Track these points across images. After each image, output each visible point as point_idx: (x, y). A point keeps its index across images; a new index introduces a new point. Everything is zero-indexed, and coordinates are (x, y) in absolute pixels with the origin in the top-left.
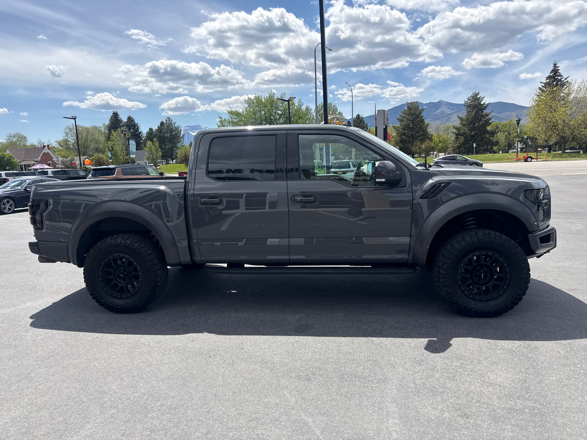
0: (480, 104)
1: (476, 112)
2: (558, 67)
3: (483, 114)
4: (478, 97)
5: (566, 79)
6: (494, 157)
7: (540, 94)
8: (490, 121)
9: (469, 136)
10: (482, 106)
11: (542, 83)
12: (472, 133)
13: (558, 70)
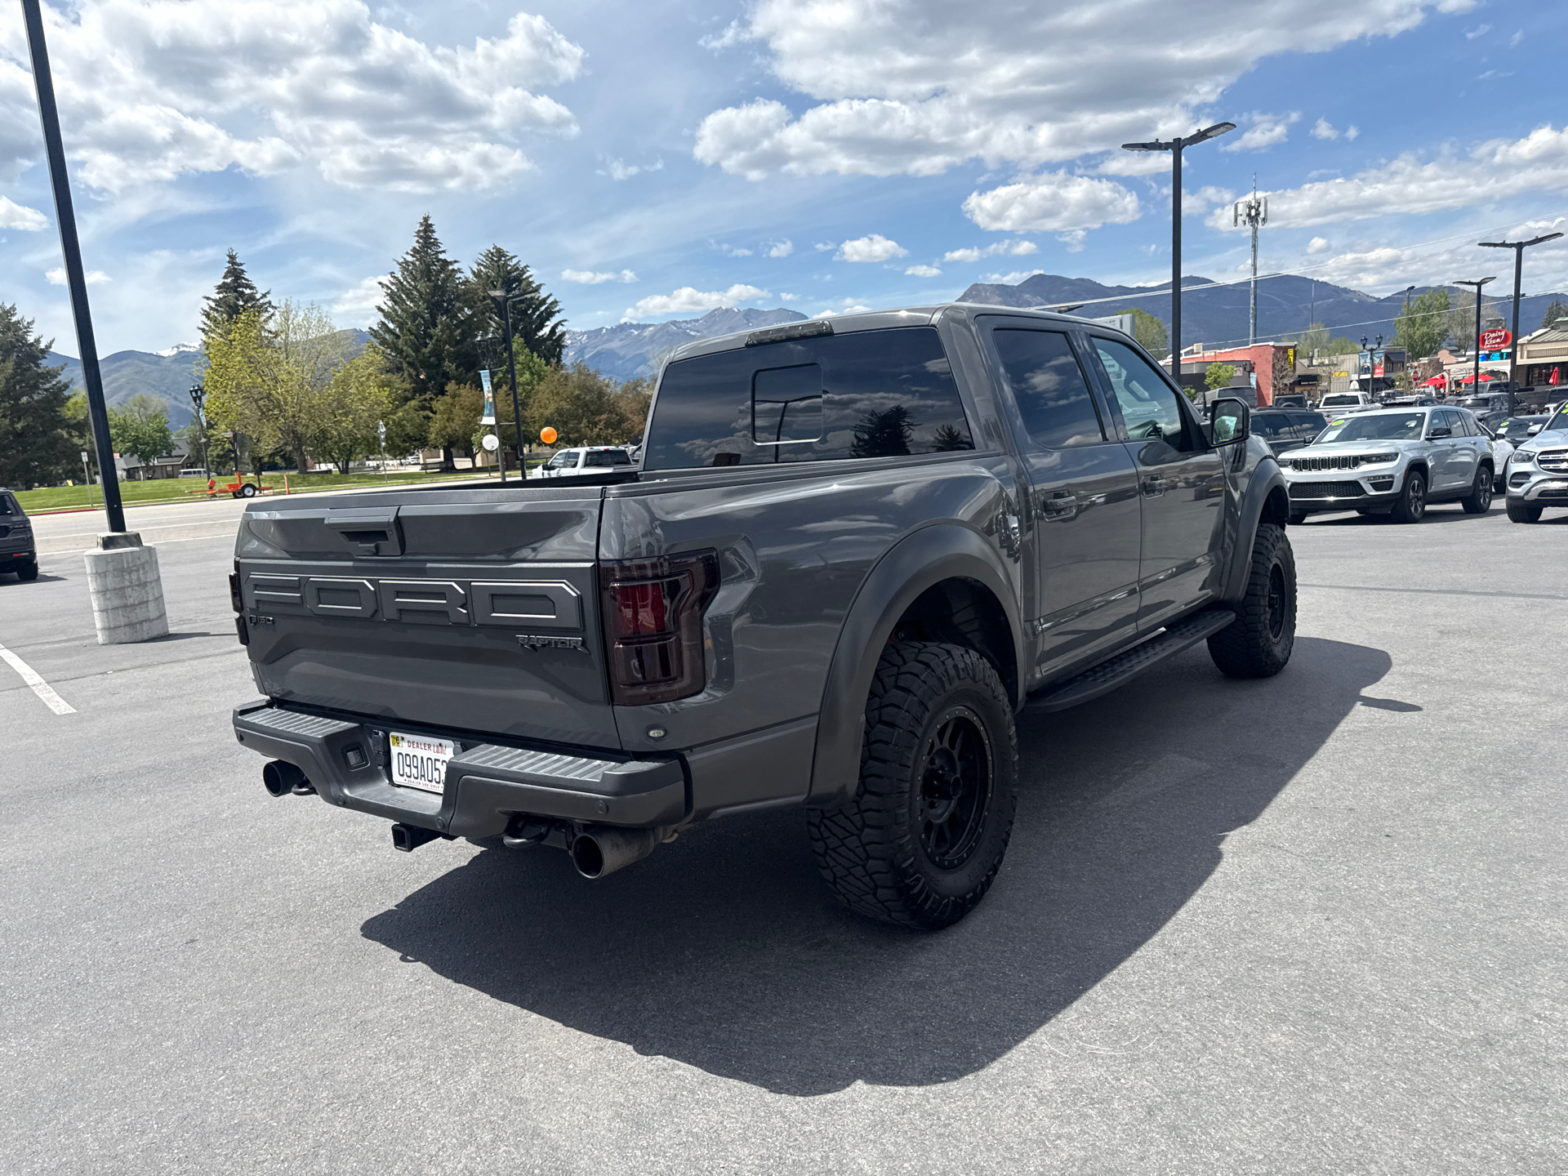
0: (22, 339)
1: (18, 365)
2: (241, 265)
3: (39, 371)
4: (14, 319)
5: (264, 296)
6: (138, 491)
7: (208, 326)
8: (66, 393)
9: (7, 433)
10: (33, 348)
11: (208, 298)
12: (19, 426)
13: (243, 271)
